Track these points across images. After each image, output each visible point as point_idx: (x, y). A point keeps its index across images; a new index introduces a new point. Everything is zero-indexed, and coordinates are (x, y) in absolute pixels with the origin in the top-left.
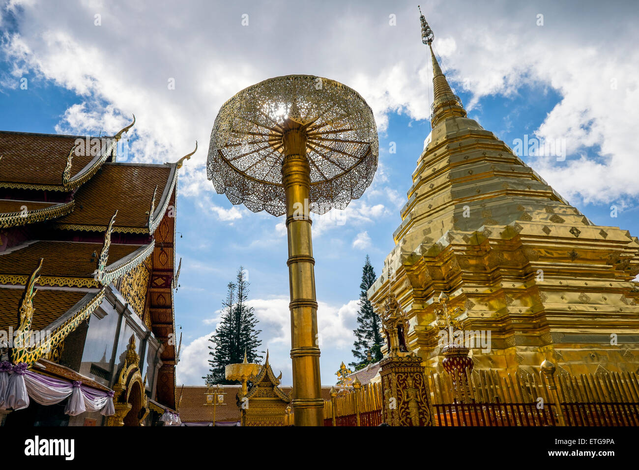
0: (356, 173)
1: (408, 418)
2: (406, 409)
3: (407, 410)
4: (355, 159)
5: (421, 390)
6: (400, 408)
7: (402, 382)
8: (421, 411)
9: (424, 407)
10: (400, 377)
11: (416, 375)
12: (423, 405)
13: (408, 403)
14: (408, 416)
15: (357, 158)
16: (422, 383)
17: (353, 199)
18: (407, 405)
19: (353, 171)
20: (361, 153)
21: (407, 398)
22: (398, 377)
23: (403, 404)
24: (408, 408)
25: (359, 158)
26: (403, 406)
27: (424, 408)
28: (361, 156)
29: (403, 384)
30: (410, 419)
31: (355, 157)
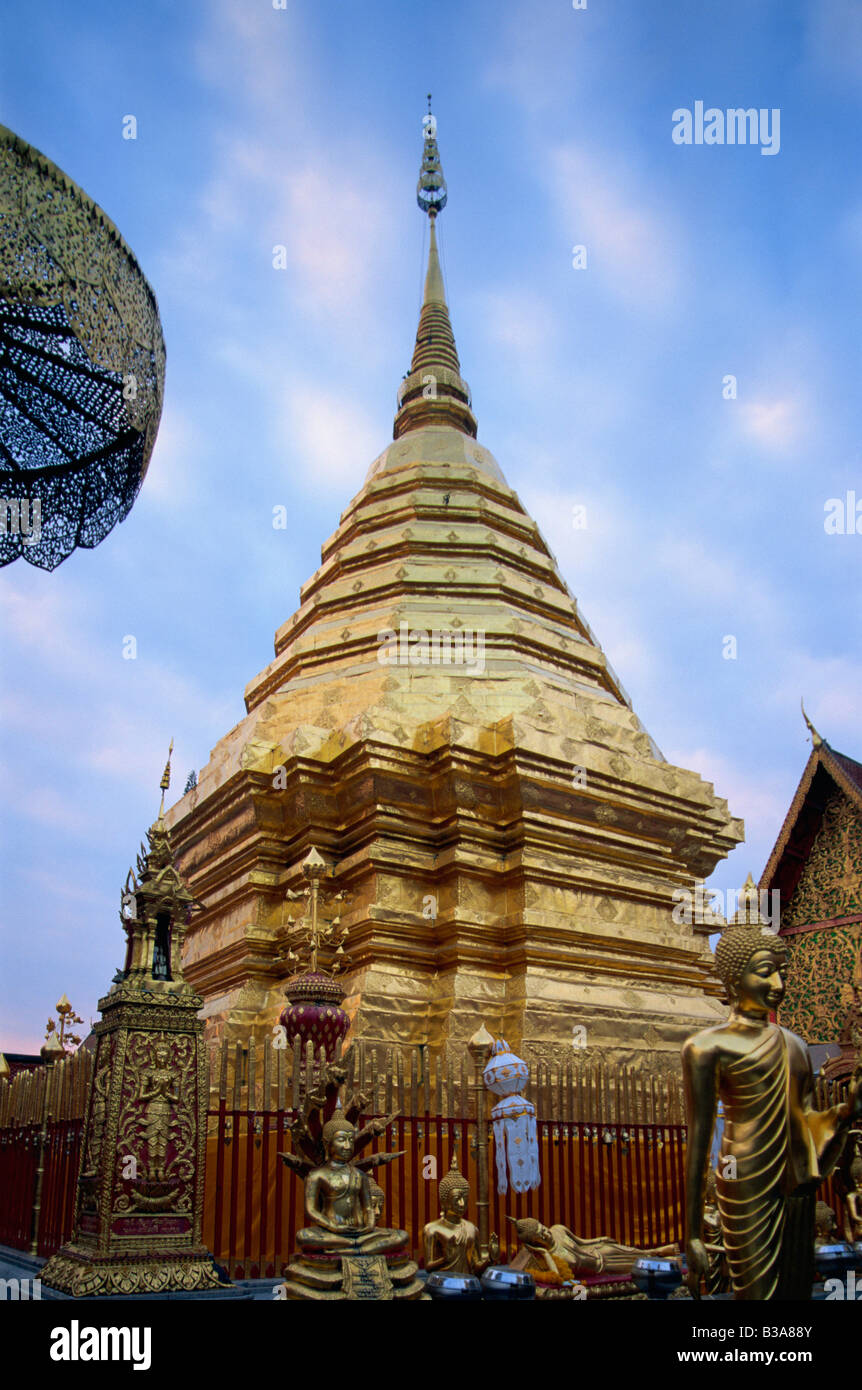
0: (103, 475)
1: (140, 1138)
2: (138, 1117)
3: (142, 1121)
4: (104, 434)
5: (184, 1076)
6: (123, 1114)
7: (141, 1052)
8: (174, 1123)
9: (188, 1115)
10: (139, 1040)
11: (181, 1039)
12: (183, 1110)
13: (146, 1102)
14: (142, 1134)
15: (112, 432)
16: (191, 1059)
17: (83, 546)
18: (144, 1109)
19: (96, 467)
20: (121, 420)
21: (146, 1092)
22: (134, 1041)
23: (133, 1105)
24: (144, 1115)
25: (115, 434)
26: (133, 1110)
27: (184, 1118)
28: (122, 429)
29: (141, 1056)
30: (146, 1141)
31: (106, 427)
